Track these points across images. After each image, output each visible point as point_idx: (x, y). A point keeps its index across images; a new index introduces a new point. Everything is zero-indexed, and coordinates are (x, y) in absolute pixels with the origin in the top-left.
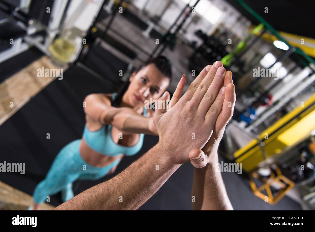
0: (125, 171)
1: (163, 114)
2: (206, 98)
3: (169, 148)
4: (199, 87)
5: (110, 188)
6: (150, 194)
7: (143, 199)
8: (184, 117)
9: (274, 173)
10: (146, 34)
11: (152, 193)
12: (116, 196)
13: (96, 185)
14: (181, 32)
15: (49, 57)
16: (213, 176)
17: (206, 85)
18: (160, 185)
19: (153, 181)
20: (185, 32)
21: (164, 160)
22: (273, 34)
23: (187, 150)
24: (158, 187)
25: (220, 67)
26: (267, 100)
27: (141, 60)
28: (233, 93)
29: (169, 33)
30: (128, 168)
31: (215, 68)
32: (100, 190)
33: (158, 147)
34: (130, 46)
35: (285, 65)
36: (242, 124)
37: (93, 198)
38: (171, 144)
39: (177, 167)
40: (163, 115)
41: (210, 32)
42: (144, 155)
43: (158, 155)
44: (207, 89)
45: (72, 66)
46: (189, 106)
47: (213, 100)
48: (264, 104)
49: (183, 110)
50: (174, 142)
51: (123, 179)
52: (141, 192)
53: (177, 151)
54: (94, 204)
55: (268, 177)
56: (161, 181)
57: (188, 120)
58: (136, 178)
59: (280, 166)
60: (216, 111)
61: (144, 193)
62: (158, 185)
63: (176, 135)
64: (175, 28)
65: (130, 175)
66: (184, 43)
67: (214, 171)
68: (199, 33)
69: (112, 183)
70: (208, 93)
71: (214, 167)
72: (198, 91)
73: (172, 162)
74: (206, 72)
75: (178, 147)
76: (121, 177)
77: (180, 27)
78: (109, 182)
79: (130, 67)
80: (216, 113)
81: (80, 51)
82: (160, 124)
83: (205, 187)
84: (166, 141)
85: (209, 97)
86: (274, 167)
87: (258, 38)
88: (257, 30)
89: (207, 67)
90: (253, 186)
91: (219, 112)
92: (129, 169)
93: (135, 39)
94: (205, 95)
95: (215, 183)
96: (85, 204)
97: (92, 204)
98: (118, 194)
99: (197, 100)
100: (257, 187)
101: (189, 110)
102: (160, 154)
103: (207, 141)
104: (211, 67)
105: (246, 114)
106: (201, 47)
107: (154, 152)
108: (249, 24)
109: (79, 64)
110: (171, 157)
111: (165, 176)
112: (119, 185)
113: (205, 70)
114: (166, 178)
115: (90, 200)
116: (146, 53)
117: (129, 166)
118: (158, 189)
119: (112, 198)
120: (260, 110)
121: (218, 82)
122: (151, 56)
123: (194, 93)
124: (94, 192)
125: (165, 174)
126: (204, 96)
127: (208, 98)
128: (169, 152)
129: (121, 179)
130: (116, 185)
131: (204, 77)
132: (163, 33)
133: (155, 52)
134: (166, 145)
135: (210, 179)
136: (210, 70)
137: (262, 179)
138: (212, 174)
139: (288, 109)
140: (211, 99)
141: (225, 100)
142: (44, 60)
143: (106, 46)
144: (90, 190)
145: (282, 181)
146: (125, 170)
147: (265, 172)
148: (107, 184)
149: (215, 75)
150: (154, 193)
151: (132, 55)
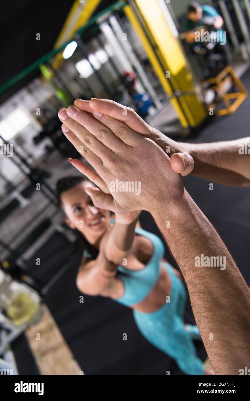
0: (180, 266)
1: (114, 200)
2: (103, 138)
3: (160, 200)
4: (87, 145)
5: (200, 290)
6: (215, 237)
7: (220, 248)
8: (123, 172)
9: (213, 86)
10: (24, 202)
11: (215, 234)
12: (212, 284)
13: (192, 307)
14: (30, 161)
15: (28, 326)
16: (206, 153)
17: (85, 136)
18: (206, 222)
19: (201, 229)
20: (31, 156)
21: (175, 210)
22: (55, 55)
23: (168, 177)
24: (209, 225)
25: (66, 112)
26: (129, 79)
27: (54, 215)
28: (103, 102)
29: (29, 176)
30: (176, 259)
31: (66, 120)
32: (200, 303)
33: (156, 214)
34: (35, 224)
35: (93, 51)
36: (152, 111)
37: (209, 316)
38: (156, 197)
39: (187, 195)
40: (116, 201)
41: (38, 128)
42: (164, 235)
43: (167, 217)
44: (92, 135)
45: (45, 300)
46: (109, 163)
47: (107, 130)
48: (133, 83)
49: (113, 172)
50: (153, 192)
51: (190, 269)
52: (211, 248)
53: (166, 191)
54: (218, 316)
55: (216, 93)
56: (201, 219)
57: (127, 168)
58: (191, 252)
59: (206, 79)
60: (123, 129)
61: (213, 244)
62: (206, 224)
63: (144, 188)
64: (24, 167)
65: (186, 259)
66: (45, 159)
67: (201, 151)
68: (37, 140)
69: (193, 286)
70: (98, 134)
71: (195, 150)
72: (92, 147)
73: (179, 200)
74: (70, 132)
75: (161, 188)
76: (187, 271)
77: (24, 161)
78: (190, 290)
79: (60, 229)
80: (126, 129)
81: (29, 287)
82: (126, 207)
83: (219, 166)
84: (150, 202)
85: (103, 134)
86: (206, 84)
87: (56, 74)
88: (47, 73)
89: (64, 130)
90: (223, 112)
91: (124, 126)
92: (178, 259)
93: (28, 216)
94: (100, 139)
95: (215, 152)
96: (215, 328)
97: (216, 319)
98: (210, 280)
99: (103, 151)
100: (225, 107)
101: (115, 164)
102: (166, 214)
103: (160, 148)
104: (64, 125)
105: (141, 105)
106: (54, 141)
107: (163, 221)
108: (37, 82)
109: (45, 291)
110: (173, 200)
111: (196, 213)
112: (197, 277)
113: (68, 133)
114: (199, 211)
115: (210, 321)
116: (47, 207)
117: (175, 257)
118: (212, 225)
119: (213, 289)
120: (139, 88)
121: (85, 119)
122: (52, 201)
123: (94, 153)
124: (201, 313)
125: (194, 212)
126: (100, 142)
127: (104, 136)
128: (166, 201)
129: (189, 273)
130: (197, 281)
131: (76, 136)
132: (27, 182)
133: (47, 196)
134: (155, 203)
135: (209, 158)
136: (69, 127)
137: (217, 101)
138: (203, 153)
139: (143, 57)
140: (105, 132)
141: (110, 115)
142: (30, 334)
143: (29, 254)
144: (197, 318)
145: (223, 80)
146: (179, 264)
147: (210, 96)
148: (194, 292)
149: (75, 121)
150: (216, 232)
151: (46, 224)
